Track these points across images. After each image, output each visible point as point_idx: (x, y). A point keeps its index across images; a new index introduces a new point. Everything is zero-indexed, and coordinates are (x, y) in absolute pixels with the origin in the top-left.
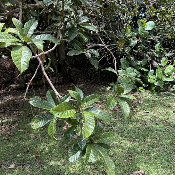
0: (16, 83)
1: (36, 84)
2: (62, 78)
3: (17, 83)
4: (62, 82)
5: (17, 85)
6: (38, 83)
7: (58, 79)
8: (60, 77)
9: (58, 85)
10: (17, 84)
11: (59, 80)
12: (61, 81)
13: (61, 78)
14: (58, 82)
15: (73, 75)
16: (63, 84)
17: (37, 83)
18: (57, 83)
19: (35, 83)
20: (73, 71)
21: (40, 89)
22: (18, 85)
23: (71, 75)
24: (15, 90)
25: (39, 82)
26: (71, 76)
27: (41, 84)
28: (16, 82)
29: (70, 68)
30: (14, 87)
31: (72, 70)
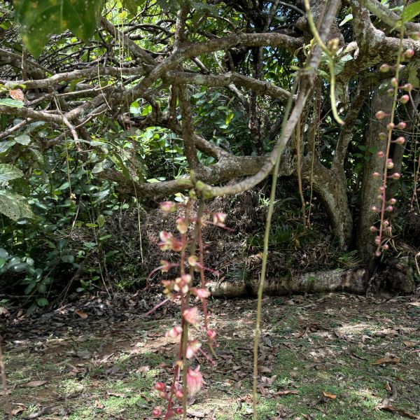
0: (221, 277)
1: (278, 285)
2: (364, 272)
3: (223, 279)
4: (360, 285)
5: (222, 285)
6: (283, 284)
7: (348, 277)
8: (355, 270)
9: (347, 296)
10: (224, 281)
11: (352, 278)
12: (360, 282)
13: (362, 273)
14: (347, 284)
15: (404, 267)
16: (363, 294)
17: (280, 283)
18: (346, 287)
19: (276, 283)
20: (401, 256)
21: (291, 302)
22: (225, 286)
23: (399, 265)
24: (216, 297)
25: (289, 280)
26: (397, 269)
27: (294, 288)
28: (218, 275)
29: (394, 246)
30: (213, 289)
31: (399, 251)
